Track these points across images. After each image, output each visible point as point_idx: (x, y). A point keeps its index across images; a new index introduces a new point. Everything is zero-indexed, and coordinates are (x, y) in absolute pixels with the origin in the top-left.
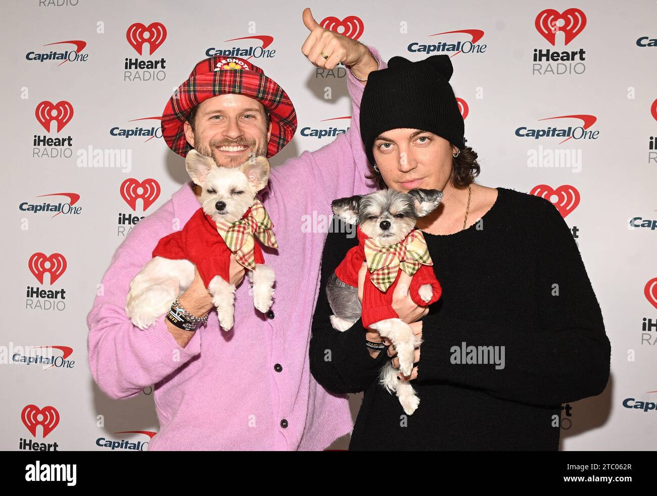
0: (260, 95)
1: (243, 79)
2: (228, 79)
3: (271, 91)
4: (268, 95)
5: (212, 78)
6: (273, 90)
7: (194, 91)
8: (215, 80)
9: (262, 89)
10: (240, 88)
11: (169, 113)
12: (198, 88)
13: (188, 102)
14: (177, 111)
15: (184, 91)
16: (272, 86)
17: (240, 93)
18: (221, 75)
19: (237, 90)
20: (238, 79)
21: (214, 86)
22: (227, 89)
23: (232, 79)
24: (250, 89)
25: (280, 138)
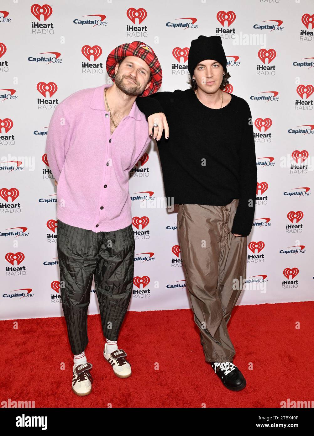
0: (151, 65)
1: (148, 55)
2: (142, 51)
3: (156, 66)
4: (154, 67)
5: (136, 48)
6: (158, 66)
7: (126, 49)
8: (136, 49)
9: (153, 63)
10: (145, 58)
11: (112, 54)
12: (128, 49)
13: (122, 53)
14: (116, 55)
15: (122, 48)
16: (158, 64)
17: (143, 60)
18: (140, 49)
19: (143, 58)
20: (146, 54)
21: (135, 51)
22: (139, 55)
23: (143, 52)
24: (148, 60)
25: (152, 90)
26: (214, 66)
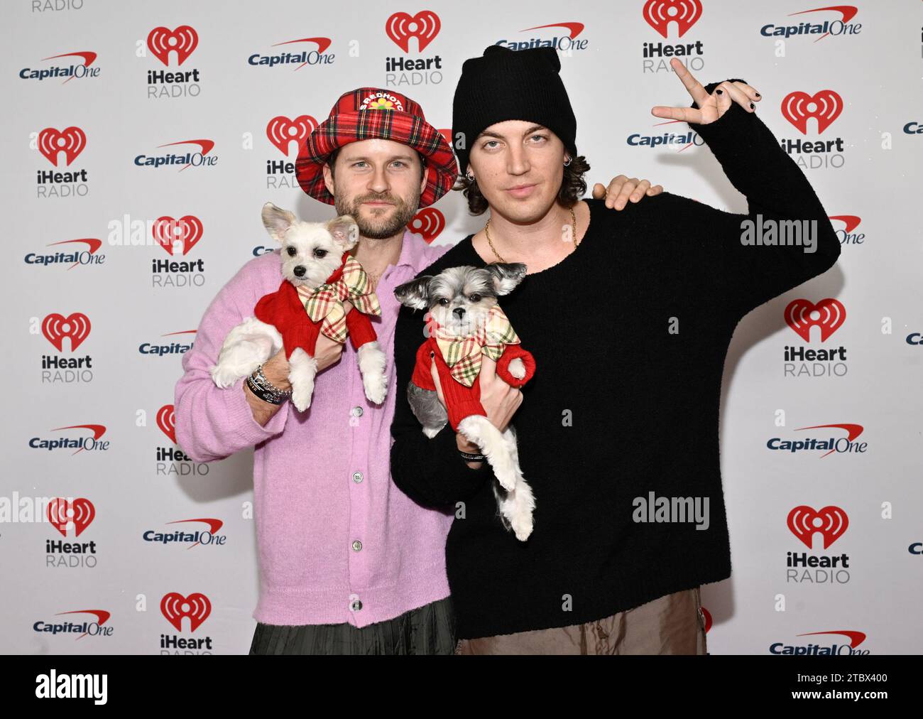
0: (413, 141)
1: (394, 122)
2: (375, 120)
3: (426, 136)
4: (422, 140)
5: (357, 118)
6: (429, 135)
7: (335, 133)
8: (359, 122)
9: (415, 134)
10: (389, 133)
11: (304, 156)
12: (339, 130)
13: (327, 146)
14: (314, 155)
15: (323, 133)
16: (428, 130)
17: (388, 139)
18: (367, 116)
19: (385, 135)
20: (387, 122)
21: (358, 129)
22: (373, 133)
23: (380, 121)
24: (400, 134)
25: (438, 186)
26: (532, 140)
